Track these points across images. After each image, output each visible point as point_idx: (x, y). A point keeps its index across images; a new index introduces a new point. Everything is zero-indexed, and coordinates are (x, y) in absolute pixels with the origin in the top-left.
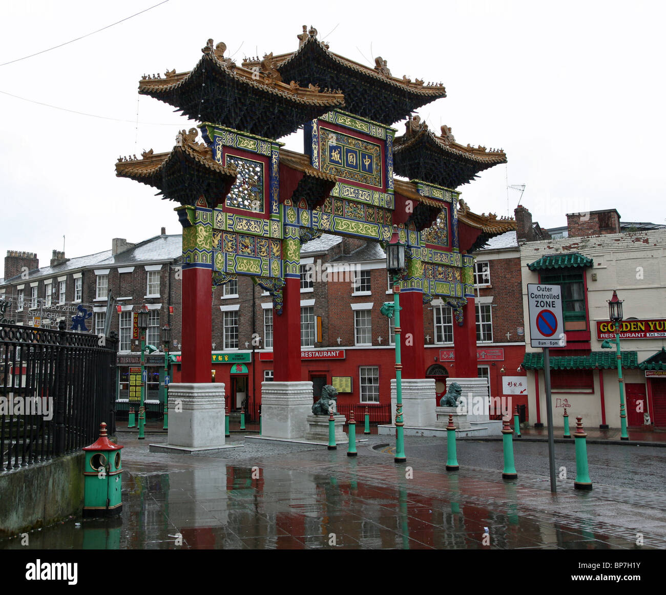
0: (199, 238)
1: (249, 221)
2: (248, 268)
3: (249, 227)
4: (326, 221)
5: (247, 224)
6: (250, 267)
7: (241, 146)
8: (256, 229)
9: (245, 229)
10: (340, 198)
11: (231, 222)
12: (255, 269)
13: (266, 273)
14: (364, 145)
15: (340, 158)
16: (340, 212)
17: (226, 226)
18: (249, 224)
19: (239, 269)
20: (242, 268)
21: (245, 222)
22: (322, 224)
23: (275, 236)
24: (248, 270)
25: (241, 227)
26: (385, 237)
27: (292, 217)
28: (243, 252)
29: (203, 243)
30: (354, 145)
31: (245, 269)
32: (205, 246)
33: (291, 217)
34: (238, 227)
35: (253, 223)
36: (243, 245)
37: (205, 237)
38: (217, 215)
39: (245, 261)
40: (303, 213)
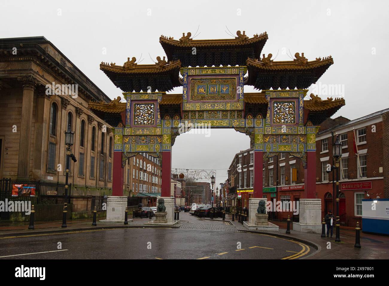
1: (143, 129)
5: (142, 131)
6: (143, 149)
8: (147, 132)
10: (201, 110)
11: (134, 131)
12: (146, 150)
15: (205, 91)
16: (202, 117)
17: (131, 133)
19: (137, 150)
20: (139, 149)
23: (158, 134)
24: (142, 150)
25: (139, 133)
31: (140, 150)
33: (167, 124)
37: (118, 139)
38: (127, 129)
39: (140, 147)
40: (175, 122)
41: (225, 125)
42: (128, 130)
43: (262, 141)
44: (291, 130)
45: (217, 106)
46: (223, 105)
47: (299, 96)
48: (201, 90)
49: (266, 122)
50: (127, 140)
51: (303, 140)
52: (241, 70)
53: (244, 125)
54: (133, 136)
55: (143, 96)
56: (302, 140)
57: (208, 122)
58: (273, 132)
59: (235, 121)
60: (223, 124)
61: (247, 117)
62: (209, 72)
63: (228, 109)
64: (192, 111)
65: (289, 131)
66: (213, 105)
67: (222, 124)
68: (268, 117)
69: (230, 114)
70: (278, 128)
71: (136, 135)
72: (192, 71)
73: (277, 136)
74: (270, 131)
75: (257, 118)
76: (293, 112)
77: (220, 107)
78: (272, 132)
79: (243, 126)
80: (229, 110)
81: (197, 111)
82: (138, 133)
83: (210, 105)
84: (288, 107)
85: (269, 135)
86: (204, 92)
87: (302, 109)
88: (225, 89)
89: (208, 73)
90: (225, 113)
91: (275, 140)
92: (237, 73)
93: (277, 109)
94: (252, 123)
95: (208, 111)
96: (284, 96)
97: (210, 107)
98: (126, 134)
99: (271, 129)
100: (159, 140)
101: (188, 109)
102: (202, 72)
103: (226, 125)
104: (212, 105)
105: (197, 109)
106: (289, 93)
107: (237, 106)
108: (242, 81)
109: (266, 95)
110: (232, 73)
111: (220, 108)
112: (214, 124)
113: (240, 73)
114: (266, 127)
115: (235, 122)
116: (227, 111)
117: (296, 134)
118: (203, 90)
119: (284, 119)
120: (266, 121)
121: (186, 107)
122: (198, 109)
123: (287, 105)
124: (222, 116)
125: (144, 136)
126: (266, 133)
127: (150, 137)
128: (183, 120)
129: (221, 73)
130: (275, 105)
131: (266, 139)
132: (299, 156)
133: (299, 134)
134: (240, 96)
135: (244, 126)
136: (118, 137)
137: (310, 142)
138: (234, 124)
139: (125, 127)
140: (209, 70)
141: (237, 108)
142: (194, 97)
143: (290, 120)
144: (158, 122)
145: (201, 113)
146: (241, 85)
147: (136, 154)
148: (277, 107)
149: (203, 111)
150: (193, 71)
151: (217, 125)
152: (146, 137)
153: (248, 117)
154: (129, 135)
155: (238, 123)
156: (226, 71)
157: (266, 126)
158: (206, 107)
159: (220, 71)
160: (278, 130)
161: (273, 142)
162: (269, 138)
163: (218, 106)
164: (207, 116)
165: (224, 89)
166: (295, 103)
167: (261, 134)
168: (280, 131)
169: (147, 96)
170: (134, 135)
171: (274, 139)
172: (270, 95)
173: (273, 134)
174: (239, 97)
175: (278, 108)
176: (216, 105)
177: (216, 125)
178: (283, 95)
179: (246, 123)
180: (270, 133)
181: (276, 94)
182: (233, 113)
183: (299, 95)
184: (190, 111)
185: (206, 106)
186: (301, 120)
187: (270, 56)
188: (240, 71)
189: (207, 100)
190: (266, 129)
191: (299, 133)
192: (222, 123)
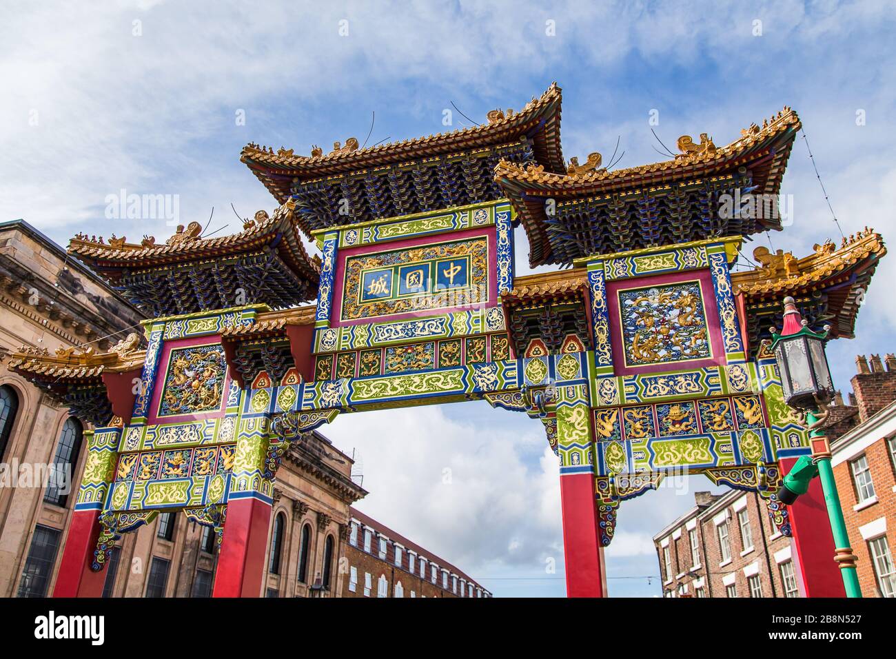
0: (88, 469)
2: (167, 497)
3: (179, 437)
4: (331, 392)
5: (177, 433)
6: (169, 496)
7: (193, 331)
8: (191, 438)
9: (171, 441)
12: (178, 498)
13: (196, 500)
14: (446, 250)
15: (388, 287)
18: (180, 433)
20: (155, 499)
21: (174, 431)
22: (322, 400)
25: (166, 439)
26: (481, 384)
27: (262, 402)
28: (168, 475)
29: (91, 476)
30: (424, 256)
32: (92, 478)
33: (258, 404)
34: (162, 441)
35: (187, 430)
36: (170, 465)
37: (96, 467)
39: (162, 488)
41: (448, 387)
42: (135, 434)
43: (584, 431)
44: (696, 380)
45: (424, 328)
46: (442, 324)
47: (711, 262)
48: (377, 285)
49: (597, 364)
50: (127, 469)
51: (754, 414)
52: (500, 210)
53: (516, 380)
54: (146, 452)
55: (198, 323)
56: (748, 414)
57: (391, 383)
58: (625, 397)
59: (485, 369)
60: (443, 383)
61: (528, 355)
62: (402, 230)
63: (461, 334)
64: (341, 353)
65: (689, 385)
66: (410, 326)
67: (439, 384)
68: (601, 343)
69: (469, 348)
70: (643, 381)
71: (158, 450)
72: (352, 234)
73: (647, 410)
74: (615, 392)
75: (563, 353)
76: (698, 319)
77: (433, 330)
78: (622, 397)
79: (515, 383)
80: (463, 337)
81: (358, 350)
82: (163, 442)
83: (399, 328)
84: (674, 303)
85: (615, 407)
86: (386, 292)
87: (726, 301)
88: (452, 275)
89: (400, 232)
90: (449, 348)
91: (638, 425)
92: (488, 221)
93: (634, 315)
94: (544, 372)
95: (394, 346)
96: (653, 267)
97: (401, 334)
98: (125, 449)
99: (616, 386)
100: (226, 462)
101: (328, 348)
102: (382, 233)
103: (453, 386)
104: (406, 325)
105: (358, 346)
106: (670, 257)
107: (489, 322)
108: (503, 242)
109: (590, 274)
110: (474, 224)
111: (433, 333)
112: (412, 388)
113: (496, 219)
114: (598, 382)
115: (485, 375)
116: (458, 339)
117: (718, 393)
118: (383, 286)
119: (668, 346)
120: (596, 358)
121: (323, 342)
122: (362, 345)
123: (673, 298)
124: (440, 359)
125: (182, 449)
126: (600, 402)
127: (199, 452)
128: (311, 384)
129: (438, 227)
130: (629, 302)
131: (603, 423)
132: (750, 480)
133: (733, 392)
134: (500, 287)
135: (516, 386)
136: (100, 458)
137: (784, 421)
138: (483, 381)
139: (128, 425)
140: (401, 226)
141: (490, 325)
142: (352, 309)
143: (689, 347)
144: (231, 398)
145: (371, 357)
146: (504, 253)
147: (148, 515)
148: (634, 310)
149: (377, 350)
150: (355, 233)
151: (423, 389)
152: (186, 454)
153: (531, 354)
154: (136, 452)
155: (493, 378)
156: (454, 221)
157: (598, 378)
158: (387, 335)
159: (436, 223)
160: (647, 386)
161: (633, 434)
162: (613, 419)
163: (426, 327)
164: (391, 365)
165: (449, 273)
166: (698, 286)
167: (580, 406)
168: (655, 388)
169: (210, 322)
170: (152, 451)
171: (635, 422)
172: (603, 272)
173: (630, 402)
174: (499, 290)
175: (641, 310)
176: (421, 325)
177: (417, 390)
178: (650, 265)
179: (525, 372)
180: (616, 401)
181: (623, 266)
182: (477, 346)
183: (710, 257)
184: (335, 353)
185: (387, 331)
186: (731, 339)
187: (595, 158)
188: (496, 215)
189: (395, 312)
190: (597, 388)
191: (731, 390)
192: (438, 380)
